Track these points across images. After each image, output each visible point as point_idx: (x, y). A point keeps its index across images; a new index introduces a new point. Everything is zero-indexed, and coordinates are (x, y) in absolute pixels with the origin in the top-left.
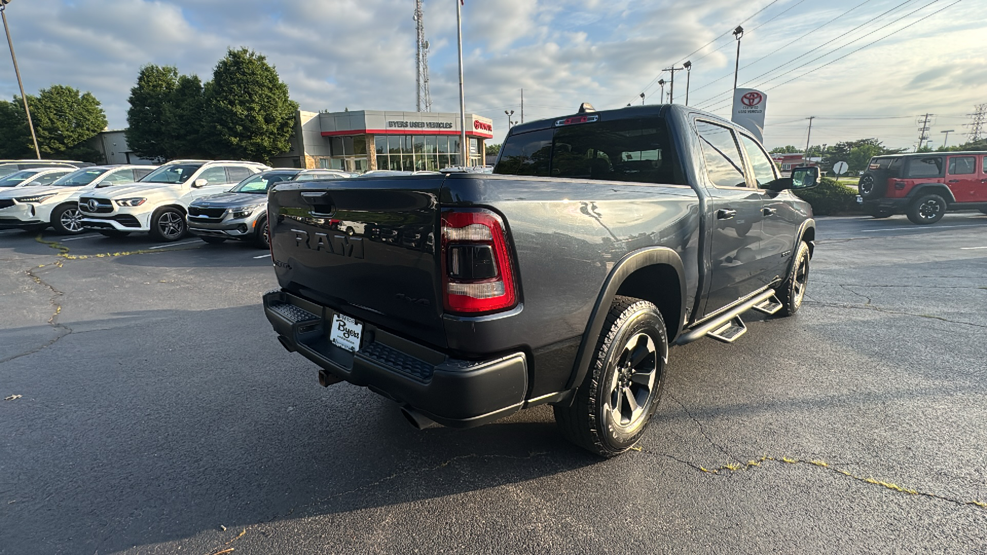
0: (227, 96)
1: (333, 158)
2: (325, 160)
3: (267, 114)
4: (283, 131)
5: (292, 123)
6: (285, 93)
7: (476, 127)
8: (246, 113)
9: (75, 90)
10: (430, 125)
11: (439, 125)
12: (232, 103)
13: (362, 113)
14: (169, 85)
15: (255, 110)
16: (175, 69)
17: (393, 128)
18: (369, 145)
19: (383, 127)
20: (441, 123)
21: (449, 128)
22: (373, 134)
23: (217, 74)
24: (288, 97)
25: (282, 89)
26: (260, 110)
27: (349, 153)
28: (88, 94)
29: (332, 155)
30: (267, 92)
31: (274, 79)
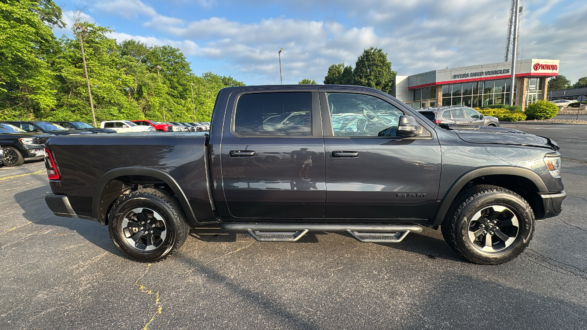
0: (359, 74)
1: (415, 102)
2: (409, 103)
3: (378, 81)
4: (385, 89)
5: (390, 84)
6: (389, 68)
7: (536, 69)
8: (367, 82)
9: (309, 80)
10: (488, 73)
11: (496, 72)
12: (361, 78)
13: (434, 73)
14: (339, 73)
15: (371, 79)
16: (343, 64)
17: (457, 79)
18: (438, 92)
19: (449, 79)
20: (499, 70)
21: (507, 73)
22: (441, 85)
23: (357, 64)
24: (391, 69)
25: (388, 66)
26: (374, 79)
27: (425, 98)
28: (314, 81)
29: (414, 100)
30: (379, 69)
31: (384, 61)
